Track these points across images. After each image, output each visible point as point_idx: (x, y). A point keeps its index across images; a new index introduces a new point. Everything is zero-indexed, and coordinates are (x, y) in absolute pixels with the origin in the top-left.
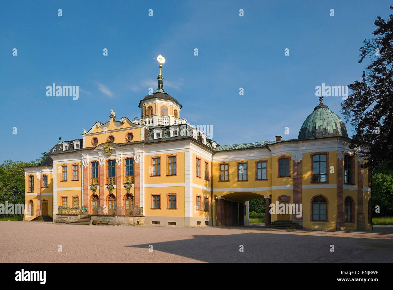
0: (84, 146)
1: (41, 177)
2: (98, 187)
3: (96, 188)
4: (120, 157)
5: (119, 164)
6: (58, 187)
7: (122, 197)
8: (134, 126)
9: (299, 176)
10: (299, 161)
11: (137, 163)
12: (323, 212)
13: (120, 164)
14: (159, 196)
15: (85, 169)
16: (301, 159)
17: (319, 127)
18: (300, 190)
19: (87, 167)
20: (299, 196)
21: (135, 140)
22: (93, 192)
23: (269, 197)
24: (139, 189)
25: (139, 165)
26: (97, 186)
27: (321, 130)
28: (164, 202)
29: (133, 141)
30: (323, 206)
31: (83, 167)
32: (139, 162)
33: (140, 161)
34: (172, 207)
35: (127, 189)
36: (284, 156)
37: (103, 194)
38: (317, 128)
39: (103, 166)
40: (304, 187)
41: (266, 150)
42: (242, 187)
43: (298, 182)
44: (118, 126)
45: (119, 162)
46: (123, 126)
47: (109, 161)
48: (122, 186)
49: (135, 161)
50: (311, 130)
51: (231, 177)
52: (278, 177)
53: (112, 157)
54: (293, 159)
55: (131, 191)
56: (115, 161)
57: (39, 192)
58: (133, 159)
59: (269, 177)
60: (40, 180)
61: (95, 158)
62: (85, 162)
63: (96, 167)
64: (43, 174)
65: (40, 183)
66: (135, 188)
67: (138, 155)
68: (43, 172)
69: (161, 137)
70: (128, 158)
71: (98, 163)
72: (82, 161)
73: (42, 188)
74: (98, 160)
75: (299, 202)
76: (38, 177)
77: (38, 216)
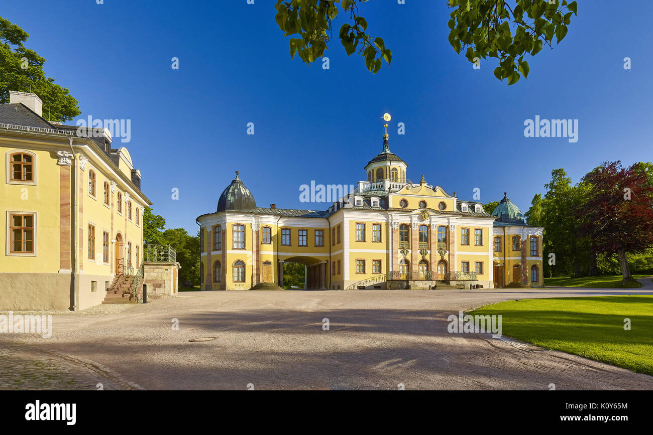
0: (391, 205)
1: (260, 229)
2: (410, 251)
3: (408, 252)
4: (437, 221)
5: (434, 230)
6: (350, 248)
7: (437, 263)
8: (447, 197)
9: (524, 251)
10: (524, 241)
11: (452, 231)
12: (535, 276)
14: (468, 263)
15: (393, 231)
16: (526, 239)
18: (525, 261)
19: (397, 229)
20: (525, 265)
22: (403, 256)
23: (503, 265)
24: (454, 255)
25: (453, 233)
26: (408, 250)
28: (472, 268)
29: (447, 210)
30: (535, 272)
31: (390, 228)
33: (455, 230)
34: (478, 272)
35: (441, 254)
36: (517, 235)
37: (416, 259)
39: (416, 230)
40: (527, 258)
41: (502, 229)
43: (524, 255)
44: (431, 192)
45: (435, 228)
46: (436, 194)
47: (421, 226)
48: (437, 251)
49: (450, 229)
52: (513, 251)
53: (427, 222)
54: (521, 238)
55: (446, 257)
56: (429, 227)
57: (255, 249)
58: (447, 228)
59: (503, 250)
60: (258, 233)
61: (406, 220)
62: (395, 223)
63: (405, 229)
64: (265, 225)
65: (258, 237)
66: (449, 255)
67: (453, 224)
68: (264, 222)
69: (467, 211)
70: (442, 226)
71: (410, 225)
72: (390, 221)
73: (262, 244)
74: (411, 223)
75: (525, 269)
76: (254, 229)
77: (255, 283)
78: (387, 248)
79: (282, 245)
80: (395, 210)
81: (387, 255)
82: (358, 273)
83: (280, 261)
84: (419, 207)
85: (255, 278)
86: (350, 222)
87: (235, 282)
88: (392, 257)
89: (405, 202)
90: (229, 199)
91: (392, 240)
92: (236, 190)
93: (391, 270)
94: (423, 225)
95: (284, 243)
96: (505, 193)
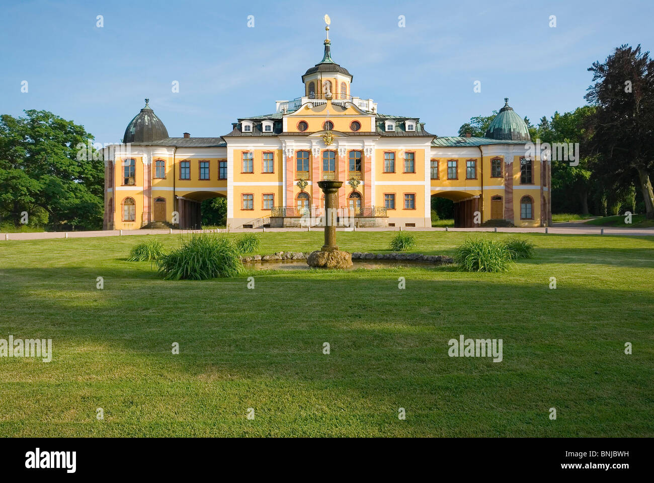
0: (285, 129)
1: (152, 163)
2: (309, 183)
3: (306, 184)
4: (345, 147)
5: (342, 157)
6: (235, 181)
7: (347, 196)
8: (362, 114)
9: (510, 177)
10: (510, 163)
11: (368, 156)
12: (529, 211)
13: (344, 156)
14: (393, 196)
15: (288, 159)
16: (512, 161)
17: (514, 129)
18: (510, 190)
19: (292, 157)
20: (510, 196)
21: (362, 130)
22: (300, 189)
23: (479, 197)
24: (371, 186)
25: (370, 159)
26: (307, 181)
27: (516, 133)
28: (400, 201)
29: (360, 131)
30: (529, 206)
31: (284, 156)
32: (370, 157)
33: (371, 155)
34: (408, 207)
35: (353, 185)
36: (497, 157)
38: (512, 131)
39: (318, 157)
40: (515, 187)
41: (477, 149)
42: (452, 186)
43: (509, 183)
44: (339, 111)
45: (343, 153)
46: (346, 112)
47: (326, 152)
48: (347, 182)
49: (365, 154)
50: (506, 132)
51: (441, 175)
52: (491, 177)
53: (332, 147)
54: (505, 161)
55: (359, 189)
56: (335, 152)
57: (146, 185)
58: (361, 152)
59: (479, 177)
60: (149, 167)
61: (305, 146)
62: (289, 150)
63: (304, 157)
64: (157, 158)
65: (149, 172)
66: (364, 186)
67: (369, 148)
68: (156, 155)
69: (394, 130)
70: (354, 151)
71: (309, 152)
72: (283, 149)
73: (154, 179)
74: (311, 149)
75: (510, 201)
76: (146, 162)
77: (146, 222)
78: (281, 180)
79: (181, 179)
80: (291, 135)
81: (281, 188)
82: (244, 210)
83: (177, 198)
84: (322, 129)
85: (146, 217)
86: (235, 151)
87: (125, 221)
88: (286, 190)
89: (304, 125)
90: (131, 130)
91: (286, 170)
92: (139, 121)
93: (284, 205)
94: (327, 151)
95: (183, 177)
96: (506, 100)
